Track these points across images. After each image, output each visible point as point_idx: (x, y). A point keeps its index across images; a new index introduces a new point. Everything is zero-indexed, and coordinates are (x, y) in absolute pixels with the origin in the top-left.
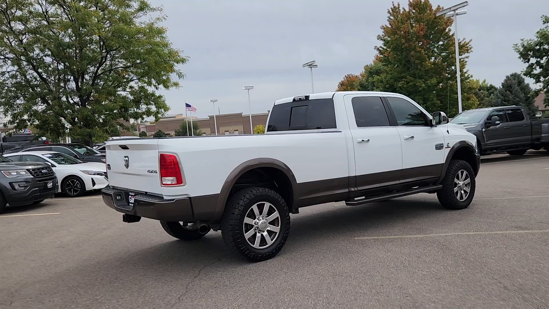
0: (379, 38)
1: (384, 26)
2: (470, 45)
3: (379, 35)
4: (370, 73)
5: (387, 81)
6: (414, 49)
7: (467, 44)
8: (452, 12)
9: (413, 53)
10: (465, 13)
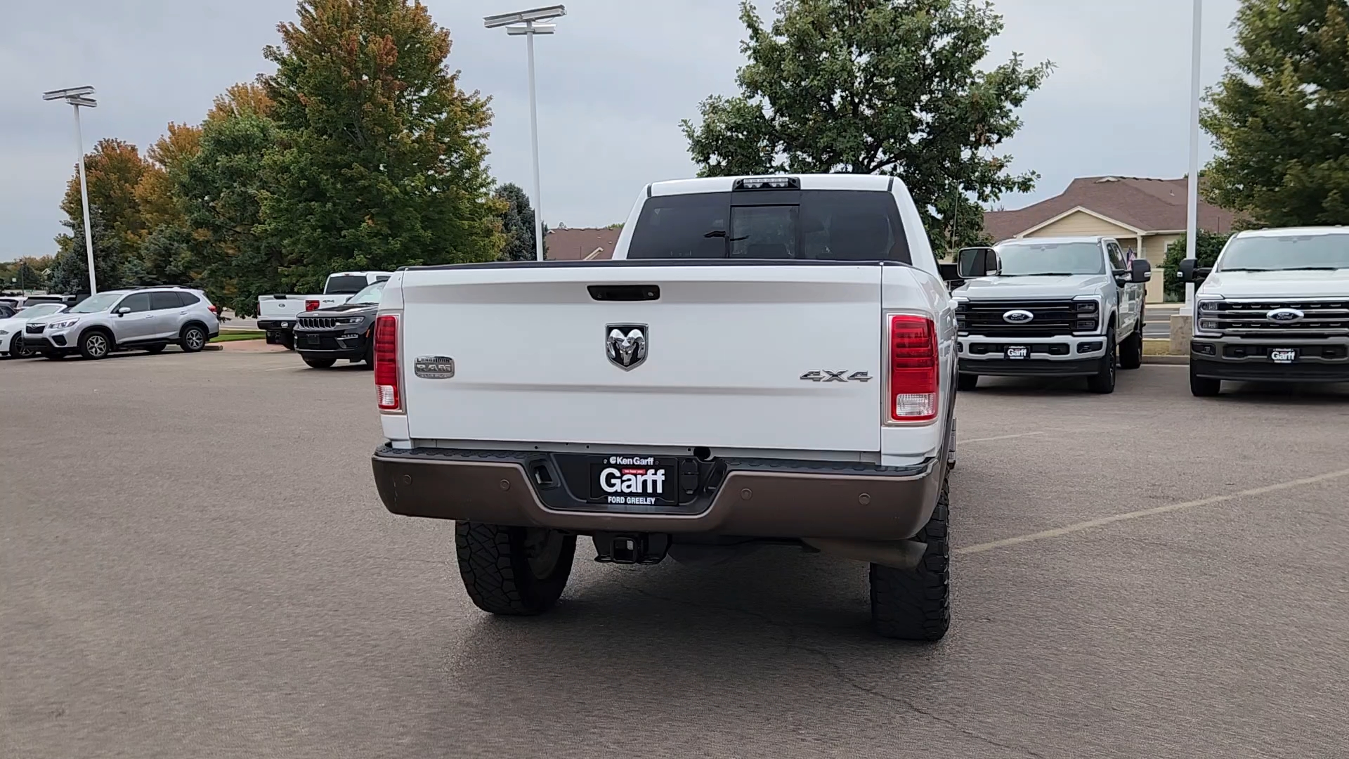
0: (269, 53)
1: (287, 25)
2: (488, 110)
3: (270, 47)
4: (218, 142)
5: (302, 171)
6: (371, 98)
7: (482, 106)
8: (524, 25)
9: (367, 107)
10: (552, 33)
